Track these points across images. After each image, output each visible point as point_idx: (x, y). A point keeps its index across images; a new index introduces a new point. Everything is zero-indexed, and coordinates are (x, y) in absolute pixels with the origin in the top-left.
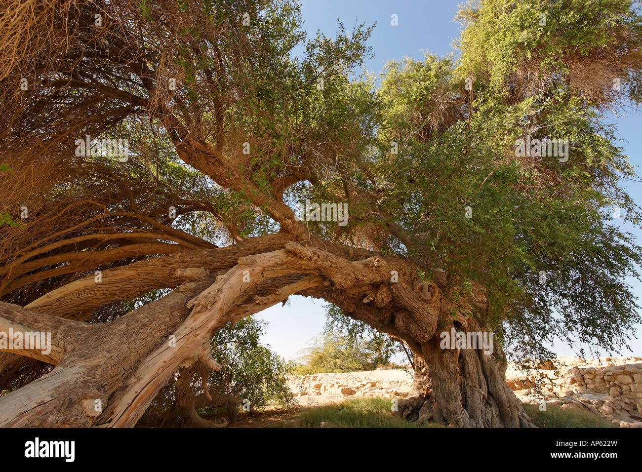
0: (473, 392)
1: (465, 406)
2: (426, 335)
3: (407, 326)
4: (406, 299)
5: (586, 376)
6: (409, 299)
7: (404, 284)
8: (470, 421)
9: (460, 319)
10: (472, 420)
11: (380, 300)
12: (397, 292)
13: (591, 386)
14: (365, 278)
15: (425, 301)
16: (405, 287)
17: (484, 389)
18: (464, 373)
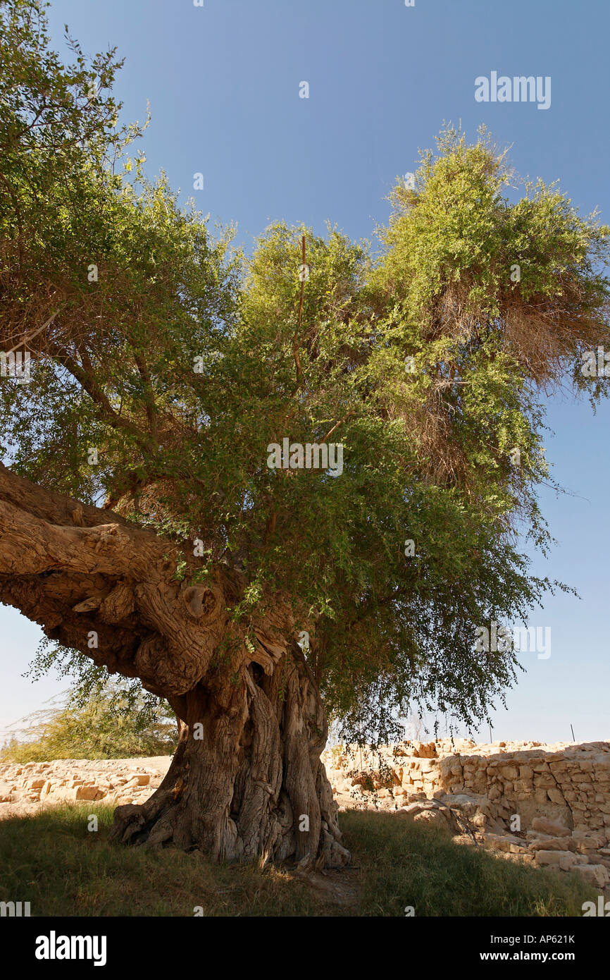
0: (255, 788)
1: (235, 814)
2: (184, 683)
3: (154, 663)
4: (160, 612)
5: (467, 768)
6: (164, 612)
7: (162, 585)
8: (236, 842)
9: (262, 660)
10: (240, 839)
11: (109, 608)
12: (144, 597)
13: (469, 783)
14: (73, 561)
15: (192, 619)
16: (163, 591)
17: (274, 786)
18: (250, 756)
